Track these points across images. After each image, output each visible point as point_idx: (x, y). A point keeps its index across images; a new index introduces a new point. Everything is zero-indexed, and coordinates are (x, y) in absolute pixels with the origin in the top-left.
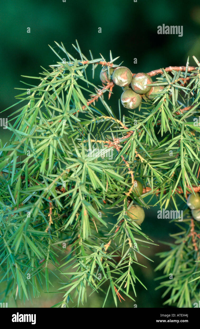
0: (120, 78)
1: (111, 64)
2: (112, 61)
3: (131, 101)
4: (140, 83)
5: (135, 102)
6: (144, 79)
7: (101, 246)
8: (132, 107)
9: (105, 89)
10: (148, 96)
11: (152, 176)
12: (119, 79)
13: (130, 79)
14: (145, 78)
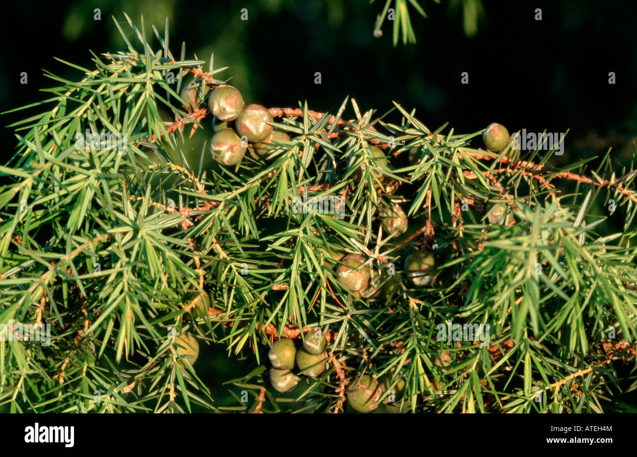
0: (223, 103)
1: (209, 77)
2: (212, 72)
3: (228, 150)
4: (255, 122)
5: (235, 154)
6: (262, 116)
7: (118, 387)
8: (228, 162)
9: (190, 118)
10: (259, 149)
11: (234, 286)
12: (221, 105)
13: (239, 110)
14: (264, 114)
